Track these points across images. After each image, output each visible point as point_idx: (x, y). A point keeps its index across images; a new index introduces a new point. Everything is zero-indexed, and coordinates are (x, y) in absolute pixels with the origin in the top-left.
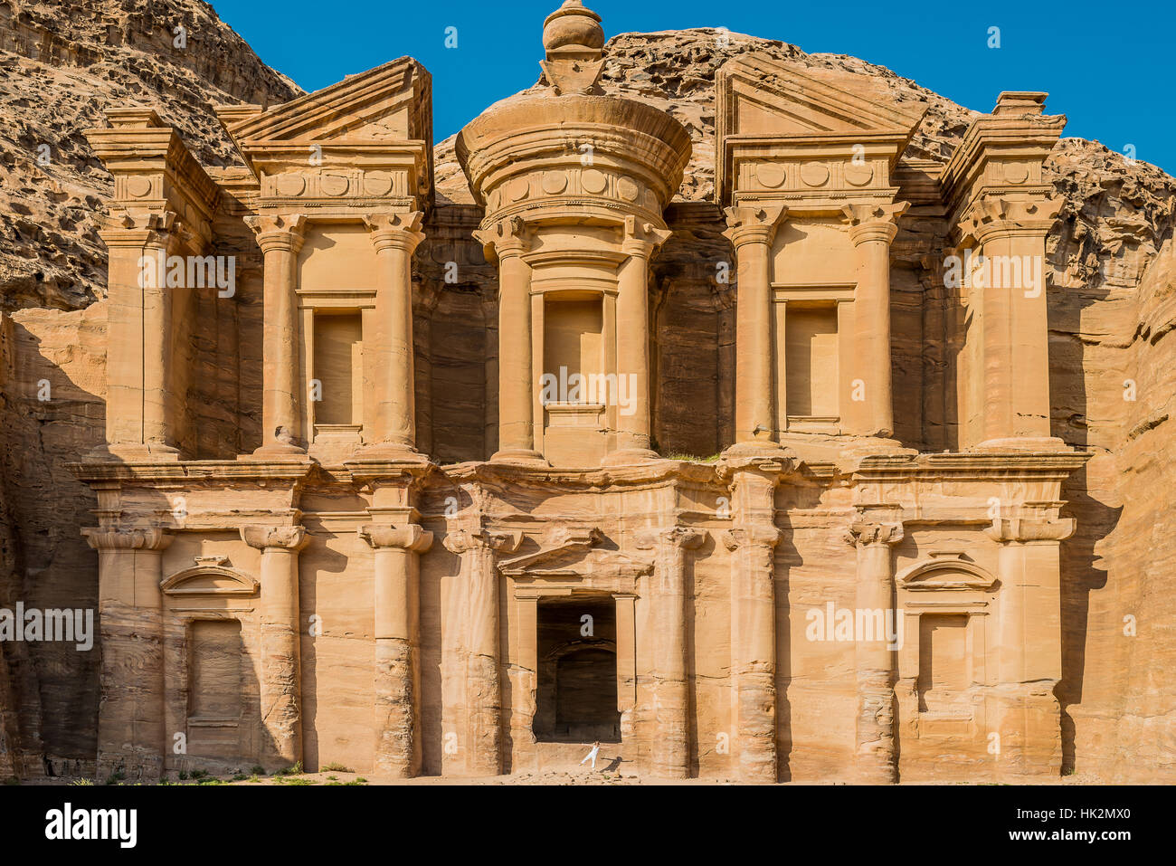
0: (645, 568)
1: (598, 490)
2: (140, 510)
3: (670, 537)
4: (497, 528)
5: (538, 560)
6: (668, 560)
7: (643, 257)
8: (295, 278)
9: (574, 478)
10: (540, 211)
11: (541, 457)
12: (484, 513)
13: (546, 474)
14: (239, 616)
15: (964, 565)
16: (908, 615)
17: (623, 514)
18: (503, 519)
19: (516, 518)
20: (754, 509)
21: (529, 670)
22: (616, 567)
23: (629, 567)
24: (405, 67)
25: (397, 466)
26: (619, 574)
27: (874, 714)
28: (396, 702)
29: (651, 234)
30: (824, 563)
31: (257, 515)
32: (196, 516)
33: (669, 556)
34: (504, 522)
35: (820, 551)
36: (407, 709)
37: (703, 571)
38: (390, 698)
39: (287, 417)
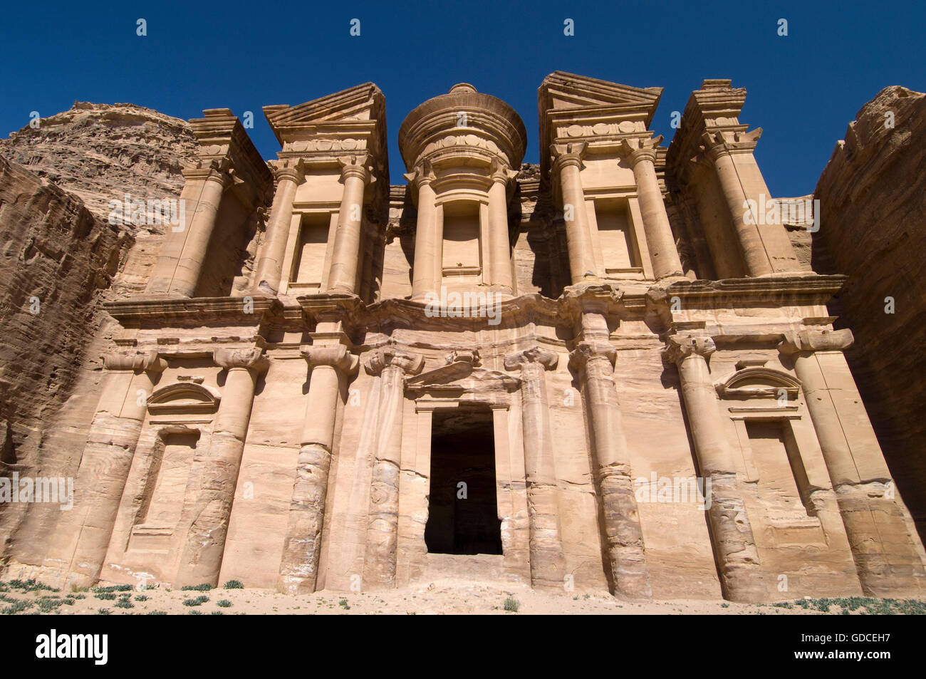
0: (514, 381)
2: (147, 340)
3: (530, 353)
4: (405, 352)
7: (502, 182)
8: (294, 195)
10: (443, 156)
14: (200, 427)
16: (733, 419)
17: (496, 342)
18: (410, 346)
19: (419, 345)
20: (592, 329)
21: (424, 477)
22: (492, 382)
23: (500, 382)
24: (370, 87)
25: (334, 299)
26: (493, 389)
27: (732, 519)
28: (305, 507)
29: (505, 172)
30: (651, 377)
31: (230, 342)
32: (187, 343)
33: (533, 371)
34: (410, 349)
35: (647, 368)
36: (315, 514)
37: (558, 385)
38: (301, 503)
39: (269, 275)
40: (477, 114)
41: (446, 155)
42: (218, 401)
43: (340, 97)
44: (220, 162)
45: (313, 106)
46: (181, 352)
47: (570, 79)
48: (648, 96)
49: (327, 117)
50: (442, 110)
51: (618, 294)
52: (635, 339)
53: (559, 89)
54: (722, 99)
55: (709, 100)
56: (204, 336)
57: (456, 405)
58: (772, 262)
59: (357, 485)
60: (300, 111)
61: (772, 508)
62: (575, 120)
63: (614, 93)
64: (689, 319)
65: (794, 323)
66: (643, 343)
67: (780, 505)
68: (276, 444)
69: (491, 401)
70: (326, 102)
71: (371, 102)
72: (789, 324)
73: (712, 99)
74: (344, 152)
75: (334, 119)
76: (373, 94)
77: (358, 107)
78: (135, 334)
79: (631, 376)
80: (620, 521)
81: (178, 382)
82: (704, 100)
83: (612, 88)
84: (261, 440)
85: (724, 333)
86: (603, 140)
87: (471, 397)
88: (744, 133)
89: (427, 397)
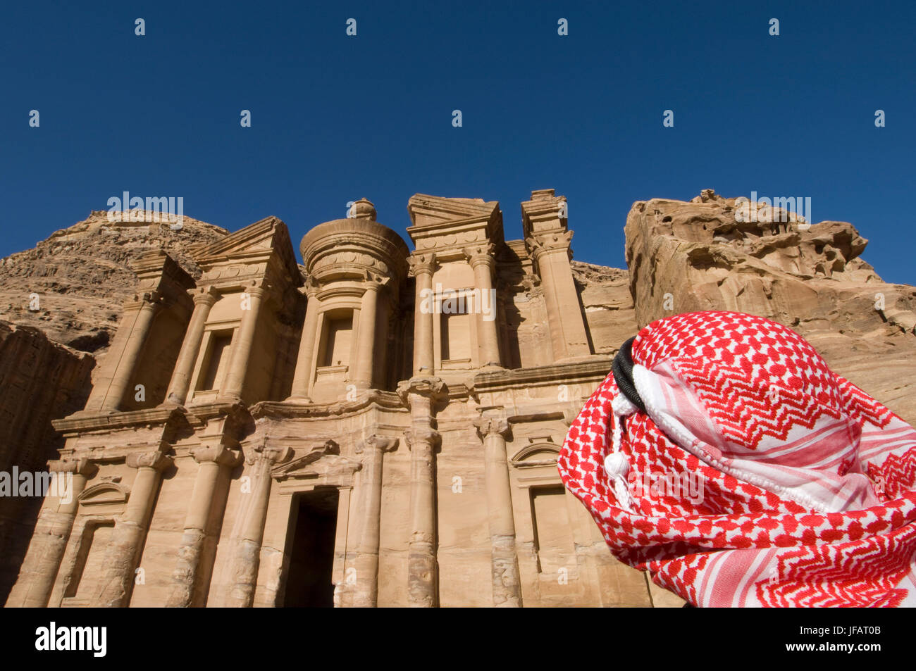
0: (357, 465)
1: (336, 416)
2: (83, 448)
3: (369, 441)
4: (276, 446)
5: (294, 465)
6: (369, 457)
7: (373, 290)
8: (207, 315)
9: (323, 409)
10: (324, 273)
11: (309, 398)
12: (267, 436)
13: (307, 408)
14: (115, 517)
15: (550, 446)
16: (521, 488)
17: (351, 431)
18: (281, 439)
19: (289, 438)
20: (417, 417)
21: (279, 551)
22: (341, 467)
23: (348, 466)
24: (271, 220)
25: (216, 407)
26: (343, 472)
27: (500, 576)
28: (181, 581)
29: (379, 280)
30: (467, 454)
31: (141, 447)
32: (110, 450)
33: (370, 456)
34: (282, 442)
35: (464, 446)
36: (188, 586)
37: (394, 466)
38: (177, 577)
39: (177, 387)
40: (352, 235)
41: (326, 272)
42: (128, 496)
43: (248, 231)
44: (151, 293)
45: (225, 241)
46: (105, 457)
47: (427, 200)
48: (486, 209)
49: (237, 248)
50: (325, 235)
51: (440, 385)
52: (458, 421)
53: (420, 207)
54: (545, 206)
55: (534, 208)
56: (123, 443)
57: (312, 488)
58: (568, 347)
59: (228, 561)
60: (215, 245)
61: (549, 564)
62: (430, 233)
63: (461, 209)
64: (493, 403)
65: (575, 402)
66: (463, 425)
67: (556, 561)
68: (169, 529)
69: (339, 484)
70: (236, 236)
71: (273, 231)
72: (570, 402)
73: (536, 208)
74: (246, 277)
75: (243, 249)
76: (275, 225)
77: (262, 236)
78: (74, 444)
79: (451, 454)
80: (414, 582)
81: (101, 482)
82: (530, 209)
83: (459, 205)
84: (158, 526)
85: (519, 414)
86: (450, 249)
87: (324, 481)
88: (562, 234)
89: (290, 482)
